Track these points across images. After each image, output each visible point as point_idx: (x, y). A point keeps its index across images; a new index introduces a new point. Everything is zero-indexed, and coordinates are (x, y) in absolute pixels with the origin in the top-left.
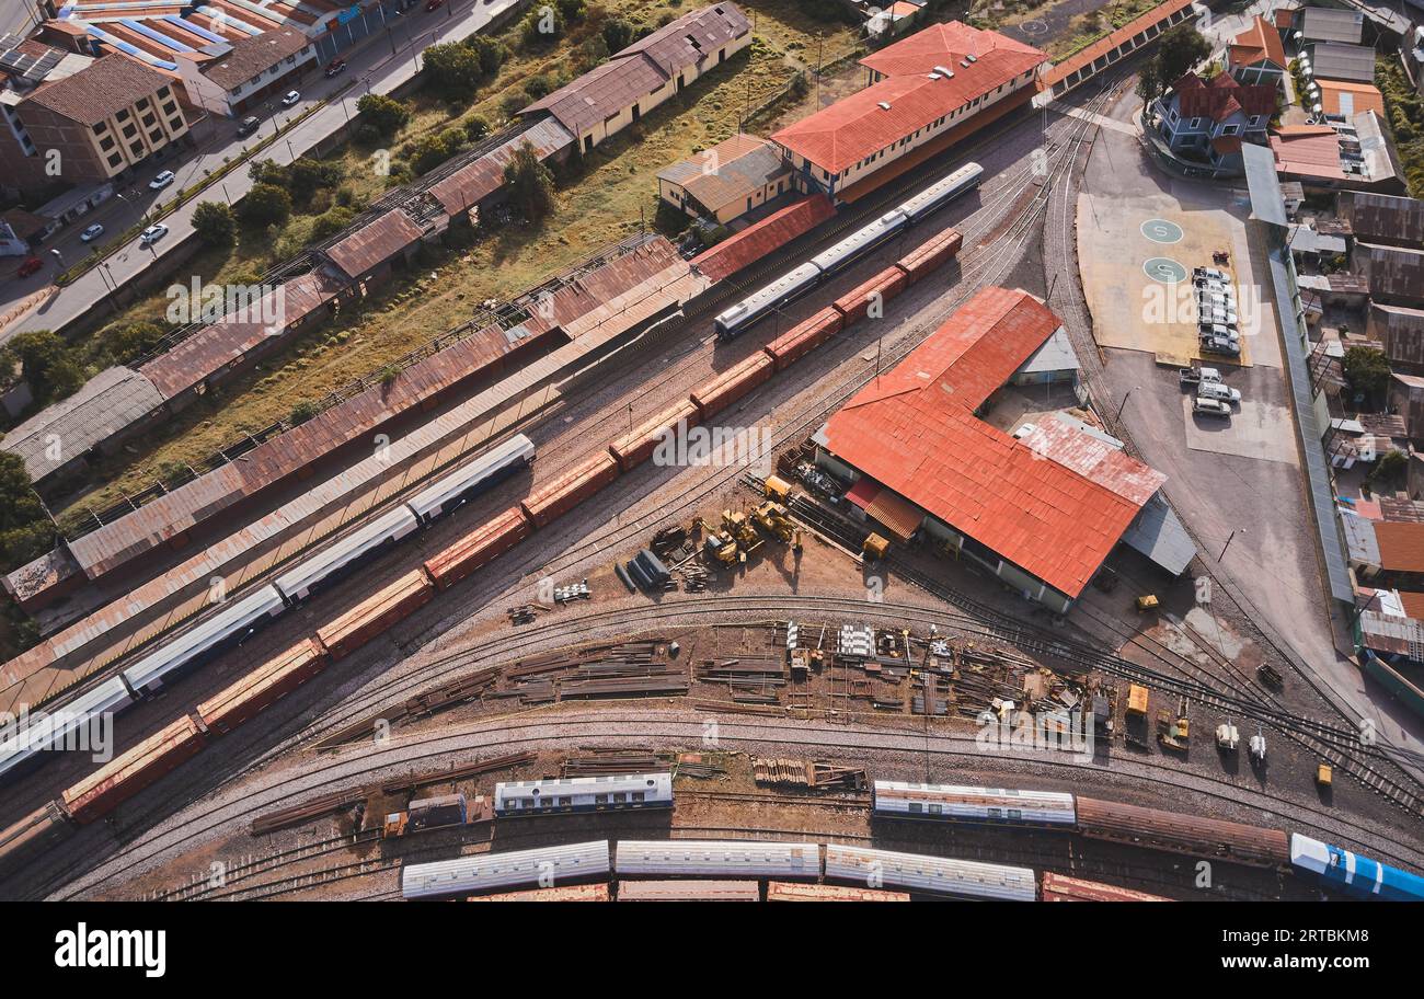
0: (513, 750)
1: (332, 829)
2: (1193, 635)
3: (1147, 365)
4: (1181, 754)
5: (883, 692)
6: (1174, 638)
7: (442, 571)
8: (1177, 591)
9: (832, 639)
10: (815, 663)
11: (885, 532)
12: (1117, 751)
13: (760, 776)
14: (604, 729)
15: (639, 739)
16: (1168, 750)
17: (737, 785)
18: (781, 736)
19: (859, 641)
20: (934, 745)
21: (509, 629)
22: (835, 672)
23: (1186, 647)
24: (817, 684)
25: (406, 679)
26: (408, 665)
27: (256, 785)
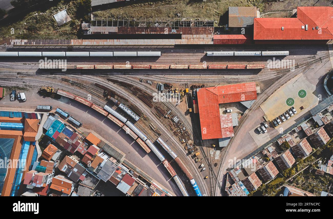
0: (127, 98)
1: (103, 91)
2: (215, 153)
3: (262, 115)
4: (196, 162)
5: (173, 127)
6: (212, 151)
7: (134, 68)
8: (218, 148)
9: (173, 116)
10: (168, 118)
11: (193, 109)
12: (190, 156)
13: (150, 125)
14: (139, 104)
15: (141, 109)
16: (195, 160)
17: (147, 123)
18: (157, 122)
19: (176, 119)
20: (172, 138)
21: (138, 81)
22: (170, 121)
23: (212, 153)
24: (167, 120)
25: (121, 78)
26: (123, 76)
27: (98, 78)
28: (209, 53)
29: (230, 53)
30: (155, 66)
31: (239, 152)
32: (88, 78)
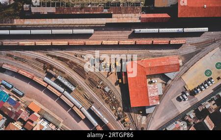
0: (64, 71)
2: (141, 119)
3: (183, 85)
5: (104, 96)
6: (139, 117)
7: (70, 44)
8: (144, 114)
9: (105, 87)
10: (100, 88)
11: (122, 80)
12: (120, 121)
13: (84, 94)
14: (74, 76)
15: (77, 80)
16: (124, 125)
17: (82, 93)
18: (90, 92)
19: (107, 89)
20: (103, 106)
21: (74, 56)
22: (102, 90)
23: (139, 119)
24: (99, 90)
25: (58, 53)
26: (60, 51)
27: (38, 54)
28: (137, 30)
29: (156, 30)
30: (88, 42)
31: (163, 118)
32: (29, 54)
